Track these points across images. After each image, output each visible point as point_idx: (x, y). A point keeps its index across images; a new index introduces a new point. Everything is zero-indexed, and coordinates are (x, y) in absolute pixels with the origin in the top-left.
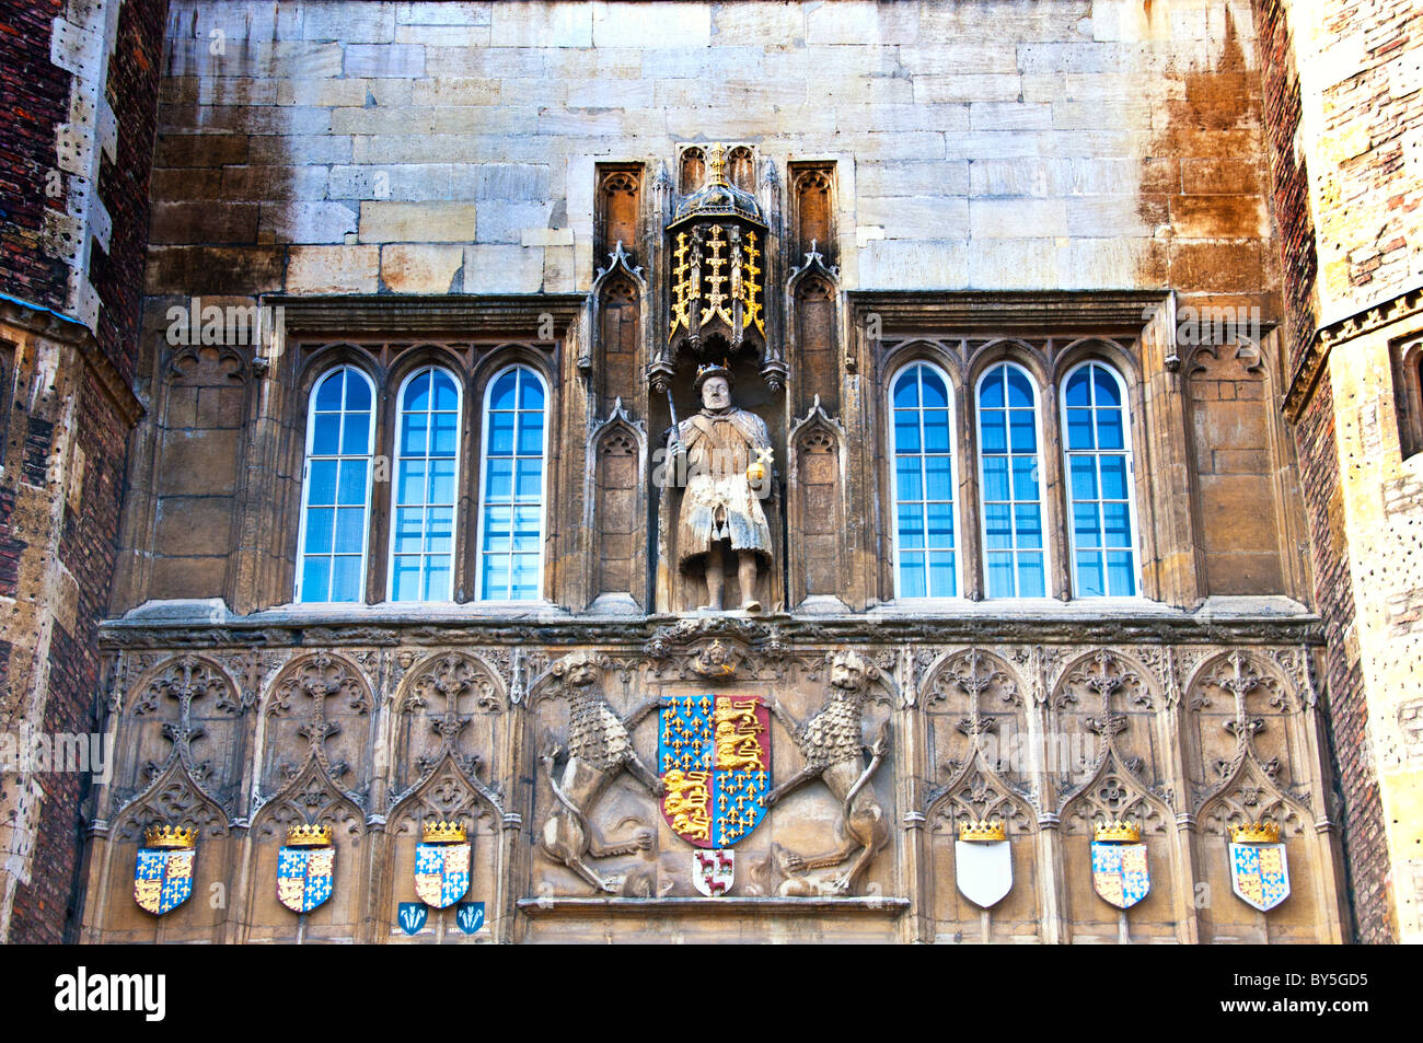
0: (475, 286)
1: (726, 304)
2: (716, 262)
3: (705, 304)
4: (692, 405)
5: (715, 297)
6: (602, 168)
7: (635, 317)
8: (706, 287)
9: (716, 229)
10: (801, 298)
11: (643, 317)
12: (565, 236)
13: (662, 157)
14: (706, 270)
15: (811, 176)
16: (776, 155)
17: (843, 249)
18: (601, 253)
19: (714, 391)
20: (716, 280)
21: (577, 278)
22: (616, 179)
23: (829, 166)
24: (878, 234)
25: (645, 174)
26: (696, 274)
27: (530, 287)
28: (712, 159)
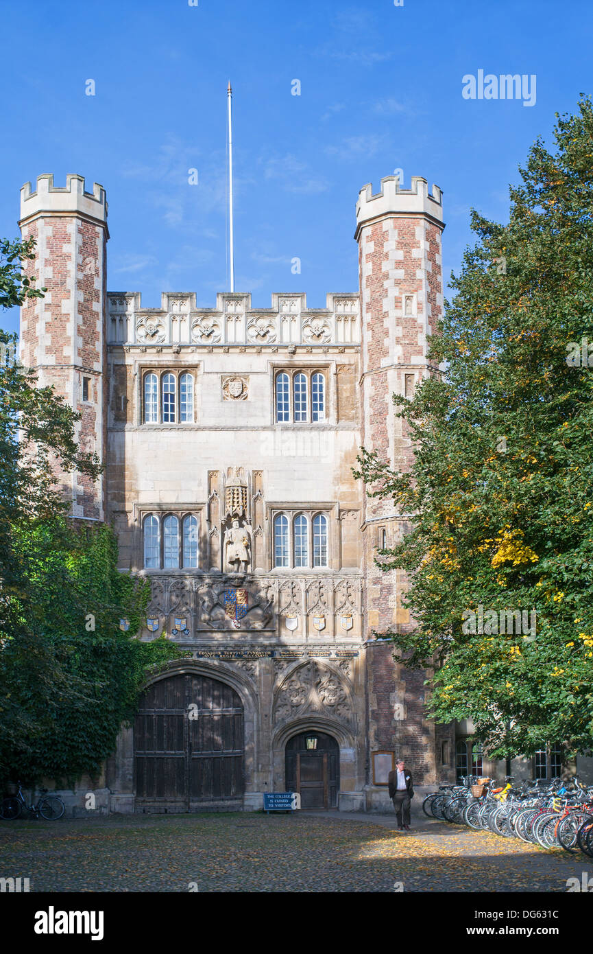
0: (181, 501)
1: (238, 506)
2: (236, 496)
3: (233, 506)
4: (230, 527)
5: (235, 504)
6: (209, 472)
7: (218, 506)
8: (233, 502)
9: (236, 488)
10: (255, 502)
11: (219, 507)
12: (201, 488)
13: (222, 469)
14: (234, 498)
15: (257, 473)
16: (249, 469)
17: (265, 491)
18: (209, 492)
19: (235, 523)
20: (235, 500)
21: (204, 499)
22: (211, 474)
23: (262, 471)
24: (273, 488)
25: (219, 473)
26: (232, 498)
27: (194, 500)
28: (235, 470)
